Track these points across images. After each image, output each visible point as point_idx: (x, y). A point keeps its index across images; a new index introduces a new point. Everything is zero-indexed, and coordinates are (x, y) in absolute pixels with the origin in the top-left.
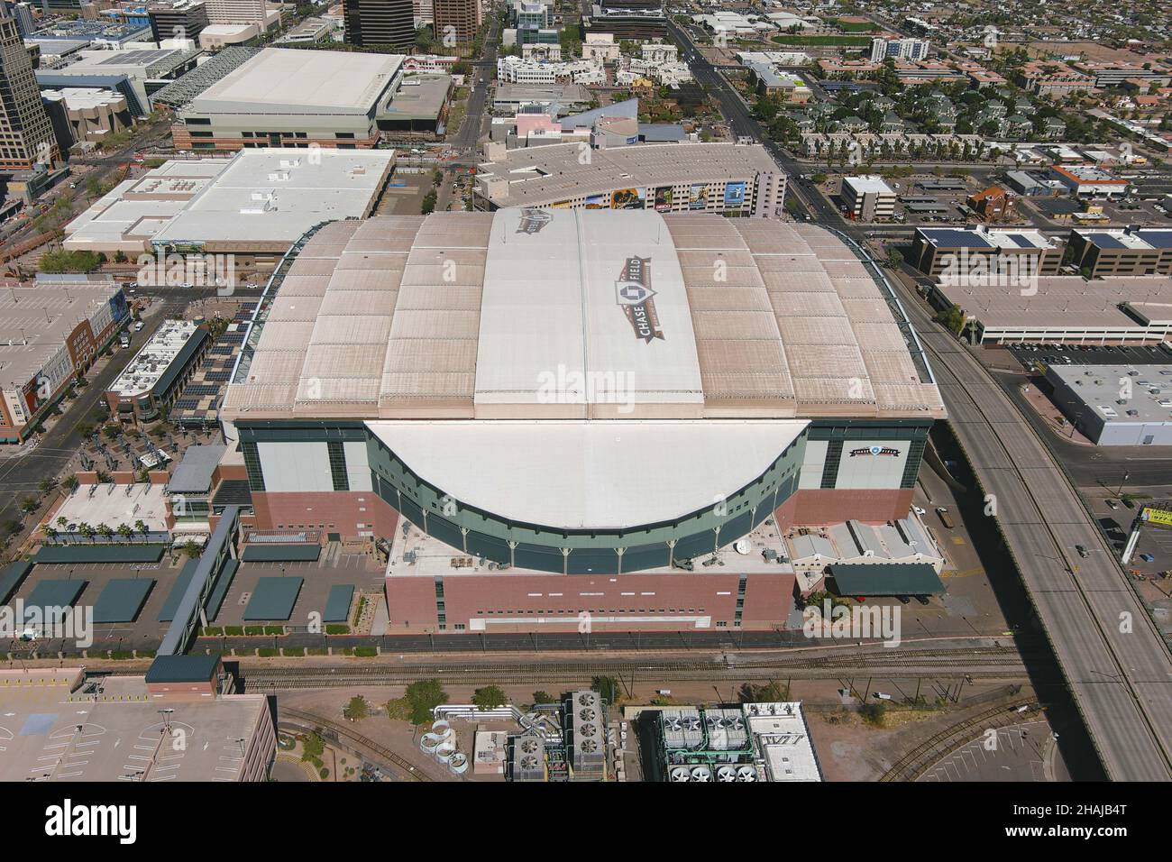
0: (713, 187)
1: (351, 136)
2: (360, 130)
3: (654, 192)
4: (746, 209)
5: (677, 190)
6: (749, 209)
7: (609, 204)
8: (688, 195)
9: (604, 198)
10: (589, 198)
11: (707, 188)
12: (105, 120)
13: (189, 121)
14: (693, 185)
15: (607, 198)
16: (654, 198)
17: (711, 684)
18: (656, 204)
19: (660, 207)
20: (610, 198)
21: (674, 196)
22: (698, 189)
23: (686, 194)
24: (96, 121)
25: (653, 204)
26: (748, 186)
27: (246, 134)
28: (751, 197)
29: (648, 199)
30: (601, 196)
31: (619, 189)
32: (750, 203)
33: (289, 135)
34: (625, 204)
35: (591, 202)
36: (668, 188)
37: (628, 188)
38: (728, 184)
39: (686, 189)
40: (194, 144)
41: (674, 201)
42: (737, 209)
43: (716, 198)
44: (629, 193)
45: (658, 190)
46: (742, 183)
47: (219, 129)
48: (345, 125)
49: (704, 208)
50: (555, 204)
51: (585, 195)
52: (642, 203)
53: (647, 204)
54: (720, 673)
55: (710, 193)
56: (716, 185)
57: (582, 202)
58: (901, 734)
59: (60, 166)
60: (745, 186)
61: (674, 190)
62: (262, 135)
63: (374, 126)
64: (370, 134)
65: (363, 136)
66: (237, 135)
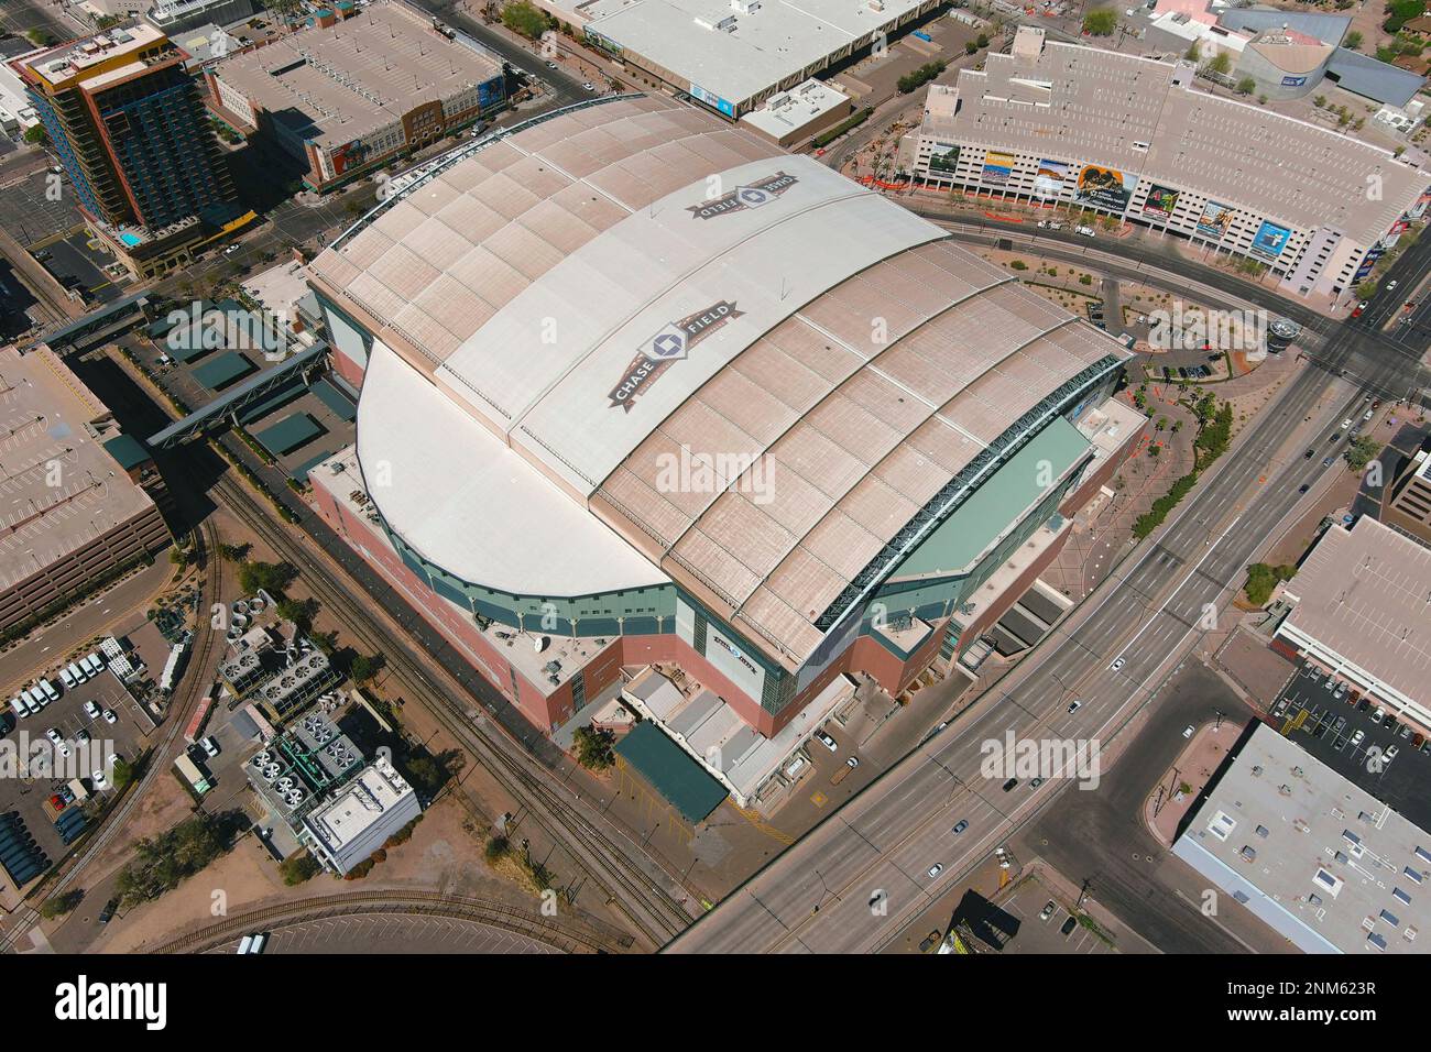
0: (1241, 216)
3: (1149, 188)
4: (1282, 267)
5: (1185, 198)
6: (1286, 269)
7: (1076, 178)
8: (1201, 211)
9: (1070, 169)
10: (1045, 161)
11: (1230, 214)
14: (1211, 202)
15: (1074, 170)
16: (1146, 195)
17: (438, 726)
18: (1148, 204)
19: (1152, 210)
20: (1079, 171)
21: (1178, 204)
22: (1219, 210)
23: (1196, 209)
25: (1143, 202)
26: (1297, 238)
28: (1294, 254)
29: (1136, 192)
30: (1066, 165)
31: (1096, 165)
32: (1291, 262)
34: (1099, 187)
35: (1048, 167)
36: (1172, 192)
37: (1110, 168)
38: (1266, 222)
39: (1199, 202)
41: (1175, 211)
42: (1268, 262)
43: (1241, 233)
44: (1109, 176)
45: (1155, 188)
46: (1286, 230)
49: (1219, 239)
50: (992, 152)
51: (1043, 156)
52: (1126, 195)
53: (1133, 199)
54: (456, 723)
55: (1233, 222)
56: (1248, 219)
57: (1034, 163)
58: (495, 882)
60: (1292, 236)
61: (1180, 197)
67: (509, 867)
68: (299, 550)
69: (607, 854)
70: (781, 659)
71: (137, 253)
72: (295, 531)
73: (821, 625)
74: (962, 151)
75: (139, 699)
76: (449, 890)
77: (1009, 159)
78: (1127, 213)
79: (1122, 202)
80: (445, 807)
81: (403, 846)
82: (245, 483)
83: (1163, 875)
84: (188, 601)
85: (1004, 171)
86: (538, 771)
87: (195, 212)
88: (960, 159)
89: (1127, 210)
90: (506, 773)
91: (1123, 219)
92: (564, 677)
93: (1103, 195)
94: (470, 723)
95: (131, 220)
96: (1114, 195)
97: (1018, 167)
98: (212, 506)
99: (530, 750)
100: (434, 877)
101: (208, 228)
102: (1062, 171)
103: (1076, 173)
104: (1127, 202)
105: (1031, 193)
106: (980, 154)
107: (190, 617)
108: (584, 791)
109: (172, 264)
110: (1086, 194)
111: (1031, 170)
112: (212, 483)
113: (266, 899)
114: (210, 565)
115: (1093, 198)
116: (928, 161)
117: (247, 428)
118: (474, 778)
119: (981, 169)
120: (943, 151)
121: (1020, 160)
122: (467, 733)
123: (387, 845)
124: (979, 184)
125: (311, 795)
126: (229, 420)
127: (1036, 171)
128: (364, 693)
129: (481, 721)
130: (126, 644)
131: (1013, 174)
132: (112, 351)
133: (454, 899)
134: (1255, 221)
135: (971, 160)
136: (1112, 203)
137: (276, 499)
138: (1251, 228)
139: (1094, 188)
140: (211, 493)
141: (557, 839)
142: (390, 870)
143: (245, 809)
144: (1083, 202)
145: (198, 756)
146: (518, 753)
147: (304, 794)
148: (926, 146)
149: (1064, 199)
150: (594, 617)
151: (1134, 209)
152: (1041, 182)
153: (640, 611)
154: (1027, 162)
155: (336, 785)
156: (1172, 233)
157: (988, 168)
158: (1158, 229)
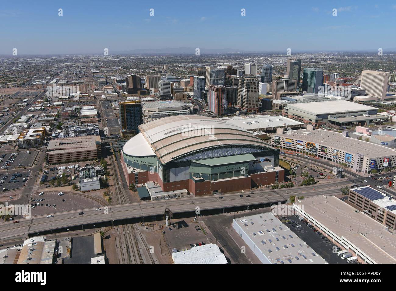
1: (312, 120)
3: (321, 147)
4: (352, 165)
5: (329, 149)
7: (305, 145)
8: (332, 152)
10: (298, 141)
11: (339, 152)
12: (279, 106)
13: (286, 109)
14: (334, 150)
15: (305, 143)
16: (321, 149)
17: (113, 183)
18: (322, 151)
19: (323, 153)
21: (328, 151)
22: (336, 152)
25: (320, 151)
27: (294, 115)
28: (354, 161)
29: (319, 148)
31: (309, 142)
32: (354, 163)
33: (301, 117)
34: (311, 147)
36: (326, 147)
38: (346, 153)
39: (332, 150)
40: (285, 115)
41: (328, 153)
42: (349, 164)
43: (342, 157)
44: (312, 144)
45: (322, 147)
46: (351, 155)
48: (311, 117)
49: (338, 159)
50: (287, 139)
51: (297, 139)
52: (316, 149)
53: (318, 150)
55: (340, 155)
56: (343, 152)
57: (296, 141)
58: (102, 198)
59: (253, 111)
60: (352, 157)
61: (328, 149)
62: (296, 116)
63: (325, 121)
64: (317, 121)
65: (314, 121)
66: (292, 115)
67: (107, 197)
68: (114, 163)
70: (163, 163)
71: (123, 133)
72: (115, 161)
73: (172, 159)
74: (281, 138)
76: (94, 197)
77: (291, 140)
79: (316, 151)
80: (104, 190)
81: (93, 191)
83: (228, 230)
85: (290, 143)
86: (123, 190)
88: (281, 140)
89: (318, 153)
90: (117, 189)
91: (317, 156)
92: (134, 172)
93: (312, 150)
95: (125, 129)
96: (314, 149)
97: (293, 143)
99: (124, 187)
102: (302, 143)
103: (305, 144)
104: (317, 151)
105: (297, 149)
106: (284, 139)
108: (127, 193)
110: (308, 149)
112: (109, 155)
113: (67, 191)
115: (310, 150)
116: (274, 141)
118: (112, 188)
119: (285, 143)
120: (277, 138)
121: (293, 141)
122: (116, 184)
123: (91, 191)
124: (285, 147)
126: (118, 150)
127: (297, 143)
129: (120, 183)
130: (79, 166)
131: (292, 144)
134: (344, 154)
135: (283, 141)
136: (314, 151)
137: (116, 158)
138: (344, 156)
140: (108, 157)
141: (117, 197)
142: (89, 193)
144: (308, 151)
146: (122, 187)
147: (84, 176)
148: (273, 137)
149: (303, 150)
150: (144, 163)
151: (319, 153)
152: (298, 146)
153: (151, 163)
154: (294, 141)
155: (90, 177)
156: (328, 159)
157: (287, 143)
158: (325, 158)
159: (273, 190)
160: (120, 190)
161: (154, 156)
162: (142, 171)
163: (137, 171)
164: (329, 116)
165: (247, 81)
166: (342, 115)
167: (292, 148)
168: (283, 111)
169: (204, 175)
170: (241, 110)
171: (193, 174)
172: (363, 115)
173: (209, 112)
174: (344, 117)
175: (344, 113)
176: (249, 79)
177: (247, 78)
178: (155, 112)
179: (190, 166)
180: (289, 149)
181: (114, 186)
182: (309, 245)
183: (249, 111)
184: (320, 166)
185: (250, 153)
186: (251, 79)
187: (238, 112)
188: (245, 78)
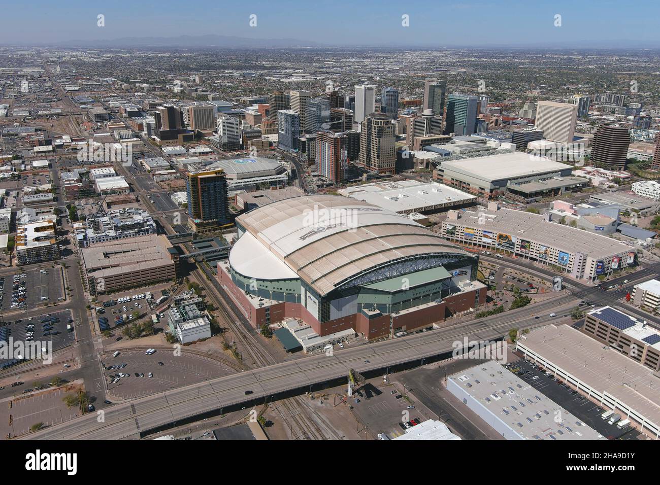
0: (552, 250)
1: (484, 189)
2: (488, 189)
3: (520, 241)
4: (569, 269)
5: (533, 244)
6: (571, 269)
7: (496, 238)
8: (539, 249)
10: (485, 232)
11: (548, 250)
12: (425, 164)
13: (440, 170)
14: (542, 246)
15: (495, 235)
16: (520, 244)
17: (226, 323)
18: (521, 247)
19: (523, 250)
21: (531, 247)
22: (544, 248)
23: (537, 249)
24: (422, 163)
25: (519, 247)
27: (453, 179)
28: (572, 263)
29: (517, 243)
30: (492, 233)
31: (502, 233)
32: (571, 266)
33: (465, 183)
34: (504, 241)
35: (486, 234)
36: (528, 242)
37: (507, 234)
38: (561, 252)
39: (538, 246)
40: (439, 179)
41: (531, 250)
42: (564, 267)
43: (554, 257)
44: (507, 237)
45: (523, 241)
46: (568, 254)
47: (446, 175)
48: (483, 185)
49: (547, 259)
50: (466, 228)
51: (483, 229)
52: (513, 244)
53: (516, 246)
54: (231, 323)
55: (550, 253)
56: (555, 250)
57: (481, 232)
58: (223, 354)
59: (388, 174)
60: (570, 256)
61: (531, 244)
62: (457, 181)
63: (502, 189)
64: (491, 191)
65: (487, 191)
66: (450, 179)
67: (229, 352)
68: (207, 286)
69: (259, 355)
70: (321, 292)
71: (197, 225)
72: (209, 282)
73: (335, 285)
74: (457, 228)
75: (149, 305)
76: (209, 353)
77: (472, 231)
78: (515, 251)
79: (512, 247)
80: (218, 338)
81: (202, 342)
82: (201, 272)
83: (441, 394)
84: (173, 290)
85: (471, 235)
86: (248, 335)
87: (217, 218)
88: (456, 230)
89: (515, 250)
90: (239, 334)
91: (514, 254)
92: (263, 306)
93: (506, 244)
94: (235, 324)
95: (199, 218)
96: (510, 244)
97: (476, 234)
98: (190, 275)
99: (249, 331)
100: (207, 350)
101: (219, 224)
102: (491, 235)
103: (496, 236)
104: (514, 246)
105: (482, 243)
106: (463, 229)
107: (171, 293)
108: (259, 341)
109: (206, 231)
110: (500, 244)
111: (481, 235)
112: (192, 270)
113: (159, 345)
114: (183, 285)
115: (503, 246)
116: (446, 231)
117: (208, 262)
118: (229, 335)
119: (463, 234)
120: (451, 227)
121: (476, 231)
122: (233, 326)
123: (198, 341)
124: (464, 240)
125: (182, 318)
126: (203, 259)
128: (210, 313)
129: (238, 324)
130: (152, 295)
131: (474, 236)
132: (181, 245)
133: (210, 355)
134: (557, 252)
135: (460, 231)
136: (509, 247)
137: (207, 275)
138: (556, 255)
139: (503, 242)
140: (191, 273)
141: (246, 349)
142: (196, 346)
143: (164, 328)
144: (499, 247)
145: (158, 316)
146: (245, 331)
147: (181, 317)
148: (445, 226)
149: (493, 246)
150: (277, 290)
151: (517, 250)
152: (484, 239)
153: (290, 290)
154: (479, 232)
155: (190, 319)
156: (531, 258)
157: (466, 234)
158: (526, 257)
159: (477, 320)
160: (245, 337)
161: (297, 279)
162: (275, 302)
163: (267, 303)
164: (509, 181)
165: (378, 124)
166: (527, 179)
167: (475, 242)
168: (435, 172)
169: (381, 307)
170: (370, 172)
171: (363, 305)
172: (554, 178)
173: (319, 176)
174: (529, 182)
175: (529, 176)
176: (381, 122)
177: (377, 120)
178: (232, 179)
179: (358, 293)
180: (470, 244)
181: (230, 330)
182: (568, 410)
183: (382, 173)
184: (524, 272)
185: (440, 266)
186: (384, 122)
187: (365, 175)
188: (375, 120)
